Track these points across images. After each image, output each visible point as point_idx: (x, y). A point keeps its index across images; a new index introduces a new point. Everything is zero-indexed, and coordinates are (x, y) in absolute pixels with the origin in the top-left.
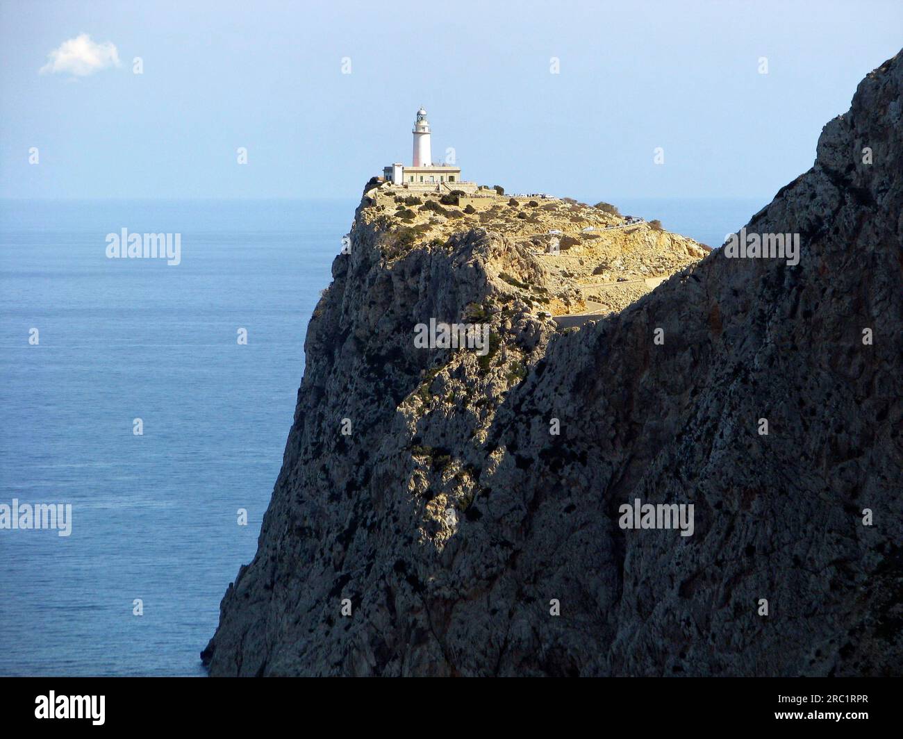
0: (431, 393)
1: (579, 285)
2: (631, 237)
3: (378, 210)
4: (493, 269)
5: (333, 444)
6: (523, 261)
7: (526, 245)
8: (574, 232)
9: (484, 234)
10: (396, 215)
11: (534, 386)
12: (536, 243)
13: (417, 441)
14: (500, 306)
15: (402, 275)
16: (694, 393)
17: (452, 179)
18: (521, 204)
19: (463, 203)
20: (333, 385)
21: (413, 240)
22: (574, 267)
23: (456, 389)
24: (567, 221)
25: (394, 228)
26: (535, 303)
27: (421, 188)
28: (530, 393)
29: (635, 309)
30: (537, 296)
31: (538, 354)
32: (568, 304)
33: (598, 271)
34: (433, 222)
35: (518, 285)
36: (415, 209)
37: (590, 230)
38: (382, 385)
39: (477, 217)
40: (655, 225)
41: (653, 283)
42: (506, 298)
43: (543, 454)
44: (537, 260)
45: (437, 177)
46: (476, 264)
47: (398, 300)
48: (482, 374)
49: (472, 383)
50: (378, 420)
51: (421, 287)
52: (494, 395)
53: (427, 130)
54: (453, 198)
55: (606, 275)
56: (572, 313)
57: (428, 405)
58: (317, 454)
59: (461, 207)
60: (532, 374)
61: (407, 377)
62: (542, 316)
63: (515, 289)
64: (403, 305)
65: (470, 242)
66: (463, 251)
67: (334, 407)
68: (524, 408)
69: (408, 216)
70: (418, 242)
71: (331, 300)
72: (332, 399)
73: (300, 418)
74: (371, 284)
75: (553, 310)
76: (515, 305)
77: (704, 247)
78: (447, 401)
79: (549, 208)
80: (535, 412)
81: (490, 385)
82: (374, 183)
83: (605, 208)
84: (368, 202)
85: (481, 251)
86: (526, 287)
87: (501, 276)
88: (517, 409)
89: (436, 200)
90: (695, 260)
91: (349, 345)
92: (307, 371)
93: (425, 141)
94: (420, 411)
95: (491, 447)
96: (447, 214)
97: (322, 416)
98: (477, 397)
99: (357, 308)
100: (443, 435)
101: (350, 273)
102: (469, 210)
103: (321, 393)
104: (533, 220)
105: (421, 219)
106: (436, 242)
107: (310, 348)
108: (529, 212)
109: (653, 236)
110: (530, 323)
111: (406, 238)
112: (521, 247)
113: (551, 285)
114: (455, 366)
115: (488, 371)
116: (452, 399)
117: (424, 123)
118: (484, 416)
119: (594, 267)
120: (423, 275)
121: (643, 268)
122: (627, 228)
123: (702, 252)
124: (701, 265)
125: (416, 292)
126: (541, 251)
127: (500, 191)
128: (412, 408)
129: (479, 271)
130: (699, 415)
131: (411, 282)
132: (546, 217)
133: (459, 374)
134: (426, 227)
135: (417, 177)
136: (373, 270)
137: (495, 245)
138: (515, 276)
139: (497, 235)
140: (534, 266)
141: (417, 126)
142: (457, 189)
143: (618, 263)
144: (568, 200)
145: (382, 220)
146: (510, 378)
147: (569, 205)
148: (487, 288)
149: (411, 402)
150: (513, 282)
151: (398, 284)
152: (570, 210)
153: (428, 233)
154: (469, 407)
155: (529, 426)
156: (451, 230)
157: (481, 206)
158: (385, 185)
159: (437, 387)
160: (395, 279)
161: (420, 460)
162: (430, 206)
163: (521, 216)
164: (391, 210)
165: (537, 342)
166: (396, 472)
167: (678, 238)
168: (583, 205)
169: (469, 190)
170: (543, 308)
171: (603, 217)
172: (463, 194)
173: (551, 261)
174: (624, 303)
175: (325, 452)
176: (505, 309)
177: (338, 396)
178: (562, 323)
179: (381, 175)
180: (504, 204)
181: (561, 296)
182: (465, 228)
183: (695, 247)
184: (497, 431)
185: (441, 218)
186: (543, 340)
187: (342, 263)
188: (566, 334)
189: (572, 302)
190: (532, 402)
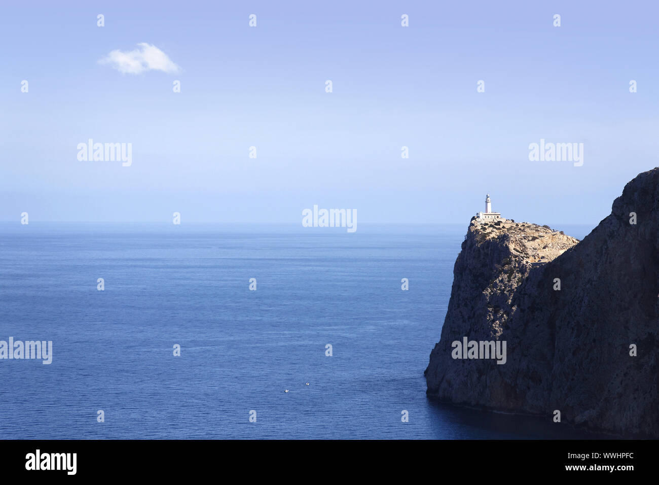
0: (493, 287)
1: (539, 252)
2: (554, 236)
3: (475, 227)
4: (512, 247)
5: (463, 304)
6: (521, 244)
7: (521, 239)
8: (536, 235)
9: (508, 235)
10: (481, 229)
11: (525, 285)
12: (525, 238)
13: (489, 303)
14: (514, 259)
15: (483, 249)
16: (576, 288)
17: (498, 217)
18: (520, 225)
19: (502, 225)
20: (463, 284)
21: (486, 237)
22: (537, 246)
23: (501, 286)
24: (534, 231)
25: (480, 233)
26: (525, 258)
27: (489, 220)
28: (524, 288)
29: (556, 260)
30: (525, 256)
31: (526, 275)
32: (535, 259)
33: (544, 248)
34: (492, 231)
35: (520, 252)
36: (487, 227)
37: (541, 234)
38: (478, 285)
39: (506, 230)
40: (562, 233)
41: (562, 252)
42: (516, 256)
43: (528, 308)
44: (525, 244)
45: (493, 216)
46: (506, 245)
47: (482, 257)
48: (509, 281)
49: (506, 284)
50: (477, 296)
51: (489, 252)
52: (513, 288)
53: (489, 201)
54: (499, 223)
55: (547, 249)
56: (537, 261)
57: (492, 291)
58: (459, 307)
59: (501, 227)
60: (525, 281)
61: (485, 282)
62: (527, 262)
63: (519, 253)
64: (484, 258)
65: (504, 238)
66: (502, 241)
67: (463, 291)
68: (522, 293)
69: (484, 229)
70: (488, 238)
71: (461, 257)
72: (463, 289)
73: (453, 294)
74: (474, 251)
75: (531, 260)
76: (519, 258)
77: (578, 240)
78: (498, 290)
79: (529, 227)
80: (526, 294)
81: (512, 285)
82: (473, 218)
83: (546, 227)
84: (472, 225)
85: (507, 241)
86: (522, 253)
87: (514, 249)
88: (520, 293)
89: (493, 224)
90: (575, 244)
91: (467, 271)
92: (454, 280)
93: (489, 204)
94: (490, 293)
95: (512, 305)
96: (497, 229)
97: (459, 295)
98: (508, 289)
99: (470, 259)
100: (497, 301)
101: (467, 248)
102: (503, 227)
103: (459, 287)
104: (523, 231)
105: (488, 231)
106: (493, 238)
107: (455, 272)
108: (522, 228)
109: (561, 236)
110: (523, 264)
111: (485, 236)
112: (520, 239)
113: (530, 252)
114: (500, 279)
115: (511, 280)
116: (500, 290)
117: (488, 199)
118: (510, 295)
119: (543, 246)
120: (490, 249)
121: (558, 247)
122: (553, 234)
123: (577, 242)
124: (576, 246)
125: (488, 254)
126: (526, 241)
127: (513, 221)
128: (488, 292)
129: (507, 248)
130: (577, 296)
131: (486, 251)
132: (527, 230)
133: (502, 281)
134: (490, 233)
135: (487, 216)
136: (474, 247)
137: (512, 239)
138: (518, 249)
139: (512, 235)
140: (524, 246)
141: (487, 200)
142: (499, 220)
143: (550, 245)
144: (534, 224)
145: (477, 231)
146: (518, 283)
147: (535, 226)
148: (510, 253)
149: (487, 290)
150: (518, 251)
151: (482, 251)
152: (535, 228)
153: (491, 235)
154: (505, 292)
155: (524, 299)
156: (498, 234)
157: (507, 226)
158: (477, 219)
159: (495, 285)
160: (481, 250)
161: (490, 309)
162: (491, 226)
163: (520, 229)
164: (479, 228)
165: (526, 271)
166: (483, 313)
167: (569, 237)
168: (539, 226)
169: (503, 220)
170: (527, 260)
171: (545, 230)
172: (501, 222)
173: (529, 245)
174: (553, 259)
175: (461, 306)
176: (516, 260)
177: (464, 288)
178: (534, 264)
179: (476, 216)
180: (514, 226)
181: (533, 256)
182: (502, 233)
183: (575, 240)
184: (513, 300)
185: (495, 230)
186: (528, 270)
187: (464, 245)
188: (535, 268)
189: (537, 258)
190: (525, 290)
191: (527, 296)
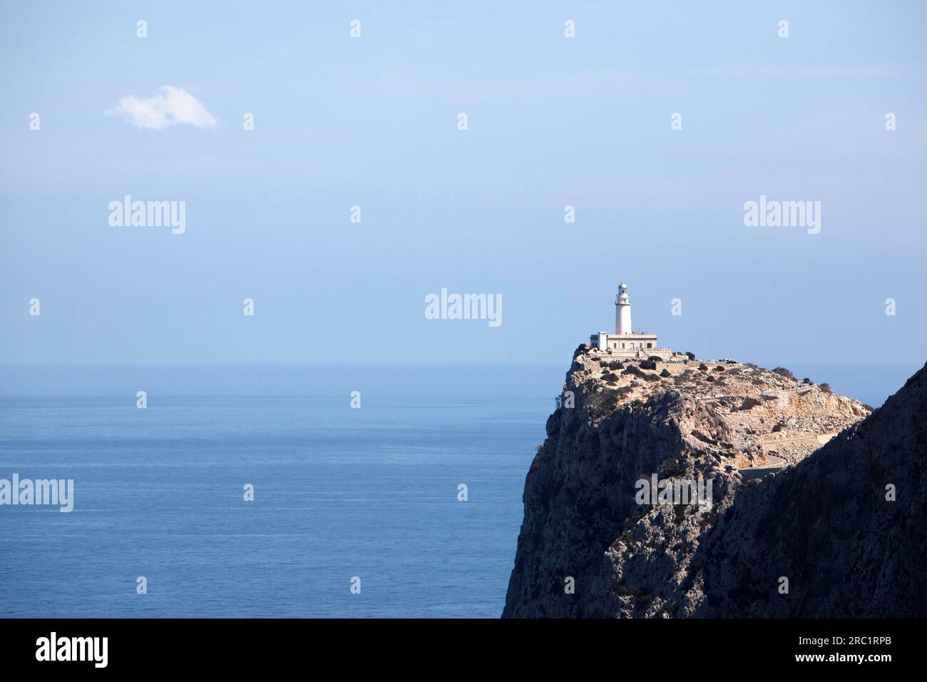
0: (635, 539)
1: (761, 440)
2: (804, 398)
3: (586, 373)
4: (687, 426)
5: (550, 585)
6: (712, 419)
7: (714, 405)
8: (755, 394)
9: (678, 395)
10: (602, 378)
11: (723, 532)
12: (723, 404)
13: (623, 582)
14: (692, 460)
15: (607, 432)
16: (860, 537)
17: (649, 346)
18: (710, 368)
19: (660, 368)
20: (548, 532)
21: (616, 401)
22: (756, 425)
23: (656, 535)
24: (750, 384)
25: (600, 390)
26: (723, 457)
27: (625, 353)
28: (720, 538)
29: (808, 462)
30: (724, 451)
31: (727, 503)
32: (751, 458)
33: (777, 429)
34: (634, 385)
35: (708, 441)
36: (618, 372)
37: (769, 392)
38: (591, 532)
39: (671, 380)
40: (824, 388)
41: (824, 439)
42: (698, 453)
43: (731, 593)
44: (724, 418)
45: (637, 344)
46: (672, 422)
47: (605, 456)
48: (678, 521)
49: (670, 530)
50: (589, 564)
51: (625, 444)
52: (689, 540)
53: (627, 302)
54: (651, 363)
55: (783, 432)
56: (755, 466)
57: (631, 549)
58: (536, 595)
59: (658, 372)
60: (721, 521)
61: (613, 524)
62: (729, 469)
63: (706, 445)
64: (609, 460)
65: (665, 403)
66: (660, 410)
67: (549, 552)
68: (714, 552)
69: (612, 379)
70: (621, 403)
71: (545, 459)
72: (548, 545)
73: (520, 561)
74: (581, 441)
75: (739, 463)
76: (706, 459)
77: (867, 407)
78: (649, 546)
79: (734, 372)
80: (724, 556)
81: (686, 532)
82: (582, 349)
83: (782, 372)
84: (577, 367)
85: (676, 411)
86: (715, 443)
87: (694, 433)
88: (708, 552)
89: (635, 365)
90: (859, 418)
91: (562, 496)
92: (525, 519)
93: (626, 312)
94: (625, 555)
95: (687, 585)
96: (646, 378)
97: (539, 561)
98: (675, 542)
99: (569, 463)
100: (645, 577)
101: (562, 431)
102: (665, 374)
103: (538, 539)
104: (720, 383)
105: (623, 383)
106: (637, 403)
107: (527, 498)
108: (717, 376)
109: (823, 398)
110: (719, 475)
111: (612, 397)
112: (710, 407)
113: (737, 441)
114: (654, 514)
115: (683, 519)
116: (652, 545)
117: (625, 296)
118: (680, 558)
119: (773, 425)
120: (625, 432)
121: (815, 426)
122: (801, 390)
123: (865, 411)
124: (864, 423)
125: (620, 448)
126: (727, 411)
127: (691, 356)
128: (618, 551)
129: (674, 430)
130: (865, 557)
131: (615, 439)
132: (730, 381)
133: (659, 521)
134: (628, 389)
135: (619, 344)
136: (581, 429)
137: (688, 405)
138: (705, 433)
139: (689, 396)
140: (721, 424)
141: (619, 298)
142: (654, 354)
143: (793, 421)
144: (750, 365)
145: (590, 383)
146: (702, 524)
147: (751, 370)
148: (682, 445)
149: (617, 547)
150: (703, 438)
151: (604, 441)
152: (752, 374)
153: (629, 395)
154: (667, 551)
155: (719, 567)
156: (649, 392)
157: (676, 370)
158: (591, 352)
159: (641, 533)
160: (602, 437)
161: (625, 599)
162: (631, 370)
163: (710, 379)
164: (597, 374)
165: (726, 492)
166: (606, 611)
167: (845, 399)
168: (763, 370)
169: (665, 355)
170: (730, 462)
171: (780, 380)
172: (660, 359)
173: (735, 420)
174: (799, 458)
175: (542, 593)
176: (698, 463)
177: (553, 542)
178: (748, 475)
179: (588, 344)
180: (695, 369)
181: (745, 451)
182: (661, 390)
183: (859, 407)
184: (692, 570)
185: (640, 381)
186: (731, 491)
187: (555, 422)
188: (750, 485)
189: (755, 456)
190: (721, 547)
191: (726, 561)
